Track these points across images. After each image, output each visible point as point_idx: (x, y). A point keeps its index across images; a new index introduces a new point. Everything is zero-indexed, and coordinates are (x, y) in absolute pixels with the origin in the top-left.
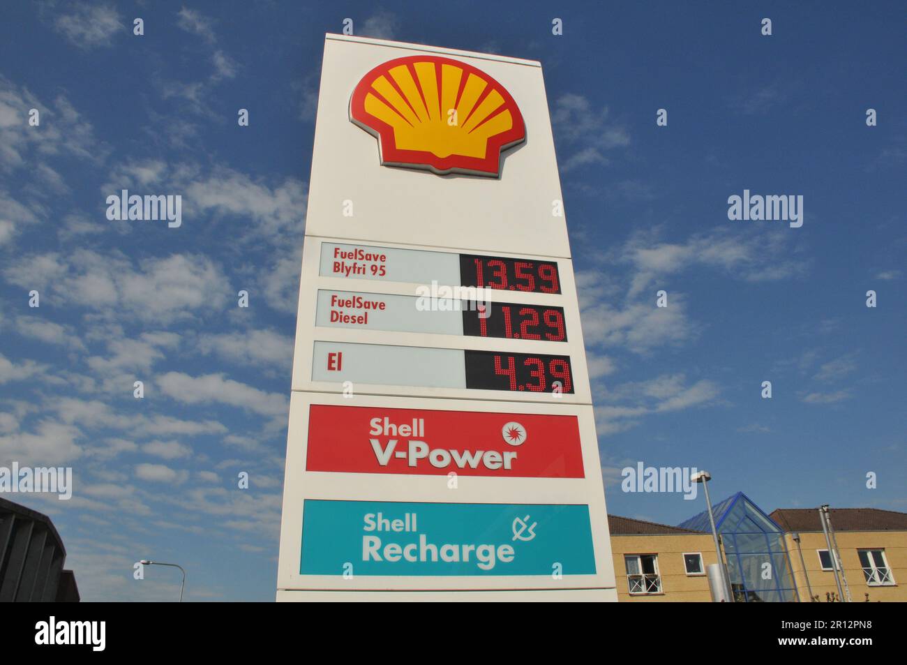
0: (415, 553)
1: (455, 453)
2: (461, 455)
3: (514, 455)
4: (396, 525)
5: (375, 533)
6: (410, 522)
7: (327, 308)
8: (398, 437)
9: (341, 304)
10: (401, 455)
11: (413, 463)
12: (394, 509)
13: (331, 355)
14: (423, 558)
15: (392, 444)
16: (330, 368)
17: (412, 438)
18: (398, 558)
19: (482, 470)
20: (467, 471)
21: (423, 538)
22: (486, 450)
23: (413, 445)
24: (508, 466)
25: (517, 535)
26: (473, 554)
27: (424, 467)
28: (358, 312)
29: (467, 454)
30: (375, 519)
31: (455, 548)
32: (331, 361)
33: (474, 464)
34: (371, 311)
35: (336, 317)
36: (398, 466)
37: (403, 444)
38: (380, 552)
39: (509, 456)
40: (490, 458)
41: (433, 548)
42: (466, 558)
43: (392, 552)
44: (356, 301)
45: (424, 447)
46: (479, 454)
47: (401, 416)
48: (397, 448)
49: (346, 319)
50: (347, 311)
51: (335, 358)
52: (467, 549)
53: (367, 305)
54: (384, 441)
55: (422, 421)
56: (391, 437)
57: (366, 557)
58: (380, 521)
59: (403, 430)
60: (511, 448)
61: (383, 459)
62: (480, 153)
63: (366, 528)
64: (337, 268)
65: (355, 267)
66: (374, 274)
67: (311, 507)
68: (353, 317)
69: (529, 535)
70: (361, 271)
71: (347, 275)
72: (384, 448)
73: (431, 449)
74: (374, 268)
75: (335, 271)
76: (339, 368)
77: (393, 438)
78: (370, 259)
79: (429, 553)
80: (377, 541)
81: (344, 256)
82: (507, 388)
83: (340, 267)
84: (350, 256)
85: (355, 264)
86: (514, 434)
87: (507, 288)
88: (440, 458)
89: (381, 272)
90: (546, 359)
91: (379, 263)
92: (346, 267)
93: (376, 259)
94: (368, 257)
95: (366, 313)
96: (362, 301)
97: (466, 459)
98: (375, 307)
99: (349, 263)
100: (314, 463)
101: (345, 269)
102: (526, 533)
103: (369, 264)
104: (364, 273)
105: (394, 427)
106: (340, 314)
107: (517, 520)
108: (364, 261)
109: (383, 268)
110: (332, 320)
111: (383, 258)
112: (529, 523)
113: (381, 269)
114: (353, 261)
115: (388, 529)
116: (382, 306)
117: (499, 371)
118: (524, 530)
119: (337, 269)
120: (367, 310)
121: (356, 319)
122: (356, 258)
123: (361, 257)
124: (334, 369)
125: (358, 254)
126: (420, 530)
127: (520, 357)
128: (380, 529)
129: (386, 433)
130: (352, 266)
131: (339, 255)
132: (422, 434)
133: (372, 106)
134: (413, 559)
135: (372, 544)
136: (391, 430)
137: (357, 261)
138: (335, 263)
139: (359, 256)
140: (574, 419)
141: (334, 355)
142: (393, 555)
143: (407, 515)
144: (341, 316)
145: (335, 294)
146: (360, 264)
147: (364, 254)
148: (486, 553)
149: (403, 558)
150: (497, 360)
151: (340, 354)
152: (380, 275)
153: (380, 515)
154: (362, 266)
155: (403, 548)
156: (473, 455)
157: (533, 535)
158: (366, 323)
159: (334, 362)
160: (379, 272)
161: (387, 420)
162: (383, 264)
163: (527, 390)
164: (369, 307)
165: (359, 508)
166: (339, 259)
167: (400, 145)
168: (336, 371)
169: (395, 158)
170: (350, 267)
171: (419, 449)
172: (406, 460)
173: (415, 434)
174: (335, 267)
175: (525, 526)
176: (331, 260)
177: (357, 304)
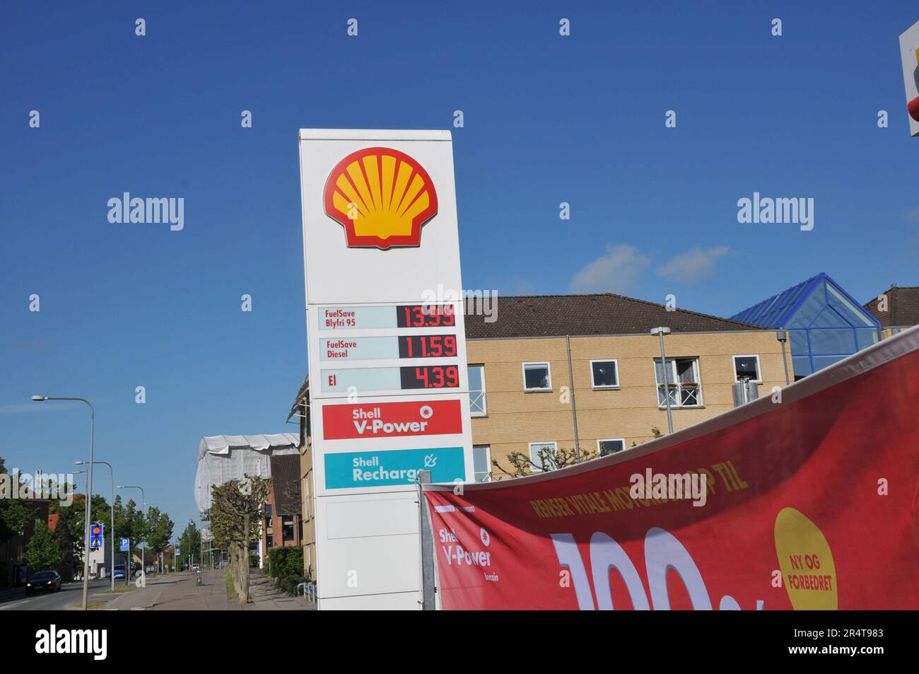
0: (377, 476)
1: (396, 425)
2: (399, 425)
3: (426, 423)
4: (369, 463)
5: (359, 467)
6: (375, 461)
7: (325, 350)
8: (367, 419)
9: (333, 346)
10: (369, 428)
11: (375, 431)
12: (367, 455)
13: (330, 377)
14: (382, 478)
15: (365, 423)
16: (330, 384)
17: (374, 419)
18: (370, 479)
19: (410, 433)
20: (402, 434)
21: (381, 468)
22: (412, 421)
23: (375, 422)
24: (423, 429)
25: (427, 464)
26: (405, 474)
27: (381, 433)
28: (342, 350)
29: (402, 425)
30: (358, 461)
31: (397, 472)
32: (330, 381)
33: (406, 430)
34: (349, 349)
35: (331, 354)
36: (368, 434)
37: (370, 422)
38: (362, 476)
39: (424, 424)
40: (414, 426)
41: (386, 472)
42: (402, 477)
43: (367, 476)
44: (340, 344)
45: (380, 422)
46: (408, 424)
47: (368, 407)
48: (367, 425)
49: (335, 355)
50: (337, 350)
51: (332, 379)
52: (402, 472)
53: (346, 346)
54: (360, 421)
55: (379, 409)
56: (364, 419)
57: (355, 479)
58: (361, 462)
59: (370, 415)
60: (424, 420)
61: (361, 430)
63: (355, 465)
64: (328, 323)
65: (338, 322)
66: (349, 325)
67: (329, 458)
68: (340, 353)
69: (433, 463)
70: (342, 324)
71: (334, 328)
72: (360, 425)
73: (384, 424)
74: (349, 321)
75: (327, 326)
76: (335, 384)
77: (365, 419)
78: (346, 316)
79: (384, 475)
80: (360, 471)
81: (331, 315)
82: (424, 387)
83: (330, 323)
84: (335, 315)
85: (338, 320)
86: (426, 412)
87: (424, 326)
88: (389, 428)
90: (445, 368)
91: (351, 318)
93: (349, 315)
94: (345, 314)
95: (346, 350)
96: (344, 343)
97: (401, 427)
98: (351, 346)
99: (334, 319)
100: (328, 436)
101: (332, 323)
102: (431, 463)
103: (346, 319)
105: (365, 413)
107: (427, 456)
108: (343, 317)
109: (353, 321)
110: (329, 357)
111: (353, 314)
112: (433, 458)
114: (337, 318)
115: (365, 465)
116: (355, 345)
117: (419, 377)
118: (430, 462)
121: (342, 354)
124: (332, 385)
125: (339, 313)
126: (380, 465)
127: (430, 368)
128: (361, 465)
129: (361, 417)
131: (328, 315)
132: (379, 416)
133: (338, 202)
134: (377, 479)
135: (358, 473)
136: (363, 415)
137: (339, 317)
138: (327, 321)
139: (340, 315)
140: (458, 402)
141: (332, 377)
142: (368, 477)
143: (374, 458)
144: (333, 354)
145: (328, 340)
147: (342, 312)
148: (412, 474)
149: (373, 479)
150: (418, 370)
151: (335, 376)
152: (352, 326)
153: (360, 458)
154: (341, 321)
155: (372, 473)
156: (405, 425)
157: (435, 464)
158: (347, 356)
159: (332, 381)
160: (352, 323)
161: (361, 410)
162: (353, 318)
163: (434, 387)
165: (350, 456)
167: (359, 232)
168: (334, 386)
169: (355, 241)
170: (335, 322)
171: (378, 424)
172: (372, 430)
173: (376, 416)
175: (431, 460)
176: (324, 319)
177: (341, 345)
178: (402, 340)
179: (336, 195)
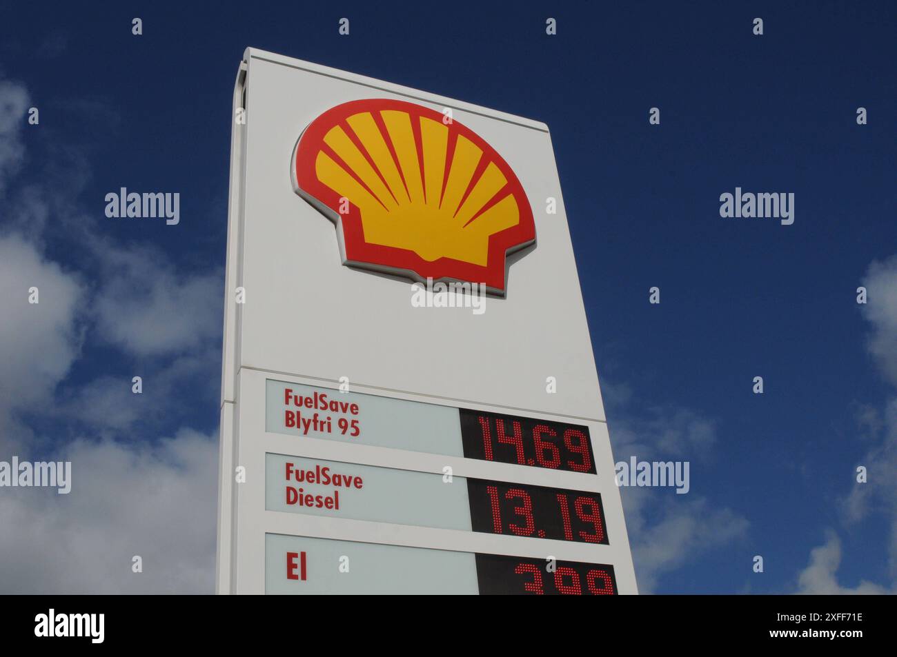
7: (280, 483)
9: (301, 477)
13: (291, 556)
16: (291, 576)
28: (327, 491)
32: (291, 566)
34: (342, 489)
35: (294, 497)
44: (319, 474)
49: (307, 501)
50: (310, 489)
51: (297, 561)
62: (480, 257)
64: (291, 420)
65: (315, 421)
66: (344, 433)
68: (318, 498)
70: (325, 426)
71: (306, 433)
74: (343, 423)
75: (288, 425)
76: (304, 577)
78: (336, 410)
81: (299, 402)
83: (295, 419)
84: (308, 402)
85: (316, 415)
87: (525, 463)
89: (354, 431)
90: (582, 568)
91: (349, 416)
92: (304, 420)
93: (344, 410)
94: (334, 406)
95: (336, 493)
96: (330, 474)
98: (348, 484)
99: (307, 413)
101: (301, 422)
103: (336, 416)
104: (329, 430)
106: (299, 493)
108: (328, 412)
109: (355, 424)
110: (289, 502)
111: (355, 408)
113: (353, 426)
114: (313, 411)
116: (358, 482)
119: (290, 422)
120: (337, 488)
121: (323, 500)
122: (316, 407)
123: (323, 406)
124: (295, 577)
125: (317, 400)
130: (312, 418)
133: (325, 169)
137: (319, 411)
138: (288, 413)
139: (320, 404)
141: (295, 555)
144: (301, 496)
145: (290, 460)
146: (323, 415)
147: (328, 400)
151: (303, 555)
152: (352, 434)
154: (324, 419)
158: (337, 507)
160: (351, 430)
162: (355, 417)
164: (339, 484)
166: (292, 407)
167: (371, 237)
168: (299, 581)
169: (364, 255)
170: (309, 421)
174: (288, 419)
176: (281, 408)
177: (323, 478)
178: (476, 487)
179: (322, 159)
